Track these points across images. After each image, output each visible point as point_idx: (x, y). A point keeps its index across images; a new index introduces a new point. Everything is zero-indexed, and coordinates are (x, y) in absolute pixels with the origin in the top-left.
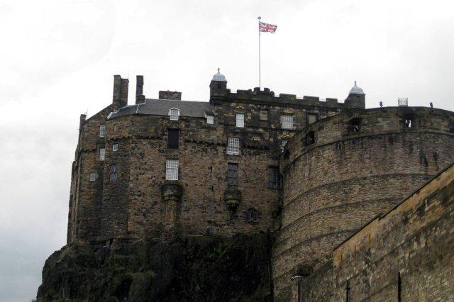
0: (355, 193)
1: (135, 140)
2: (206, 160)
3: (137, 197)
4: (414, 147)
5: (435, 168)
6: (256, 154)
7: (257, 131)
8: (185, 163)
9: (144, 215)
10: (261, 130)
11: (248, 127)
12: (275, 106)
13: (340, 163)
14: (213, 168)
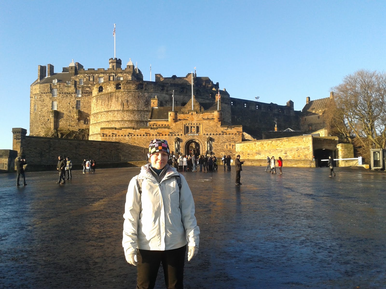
0: (99, 118)
1: (41, 94)
2: (68, 100)
3: (42, 118)
4: (119, 99)
5: (127, 107)
6: (87, 96)
7: (88, 85)
8: (59, 102)
9: (45, 125)
10: (90, 85)
11: (85, 84)
12: (96, 74)
13: (96, 105)
14: (70, 103)
